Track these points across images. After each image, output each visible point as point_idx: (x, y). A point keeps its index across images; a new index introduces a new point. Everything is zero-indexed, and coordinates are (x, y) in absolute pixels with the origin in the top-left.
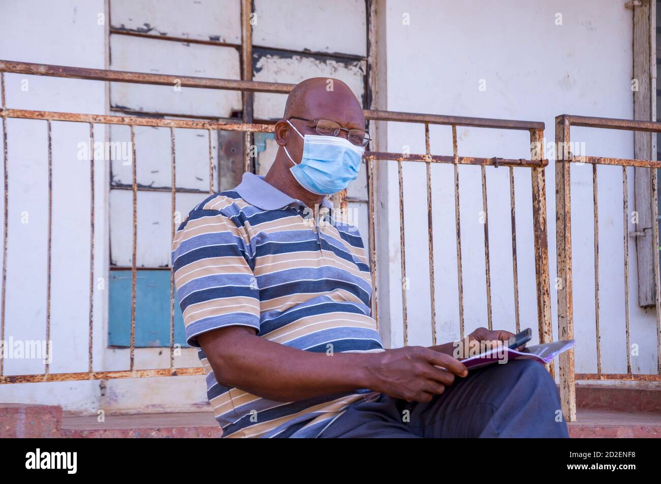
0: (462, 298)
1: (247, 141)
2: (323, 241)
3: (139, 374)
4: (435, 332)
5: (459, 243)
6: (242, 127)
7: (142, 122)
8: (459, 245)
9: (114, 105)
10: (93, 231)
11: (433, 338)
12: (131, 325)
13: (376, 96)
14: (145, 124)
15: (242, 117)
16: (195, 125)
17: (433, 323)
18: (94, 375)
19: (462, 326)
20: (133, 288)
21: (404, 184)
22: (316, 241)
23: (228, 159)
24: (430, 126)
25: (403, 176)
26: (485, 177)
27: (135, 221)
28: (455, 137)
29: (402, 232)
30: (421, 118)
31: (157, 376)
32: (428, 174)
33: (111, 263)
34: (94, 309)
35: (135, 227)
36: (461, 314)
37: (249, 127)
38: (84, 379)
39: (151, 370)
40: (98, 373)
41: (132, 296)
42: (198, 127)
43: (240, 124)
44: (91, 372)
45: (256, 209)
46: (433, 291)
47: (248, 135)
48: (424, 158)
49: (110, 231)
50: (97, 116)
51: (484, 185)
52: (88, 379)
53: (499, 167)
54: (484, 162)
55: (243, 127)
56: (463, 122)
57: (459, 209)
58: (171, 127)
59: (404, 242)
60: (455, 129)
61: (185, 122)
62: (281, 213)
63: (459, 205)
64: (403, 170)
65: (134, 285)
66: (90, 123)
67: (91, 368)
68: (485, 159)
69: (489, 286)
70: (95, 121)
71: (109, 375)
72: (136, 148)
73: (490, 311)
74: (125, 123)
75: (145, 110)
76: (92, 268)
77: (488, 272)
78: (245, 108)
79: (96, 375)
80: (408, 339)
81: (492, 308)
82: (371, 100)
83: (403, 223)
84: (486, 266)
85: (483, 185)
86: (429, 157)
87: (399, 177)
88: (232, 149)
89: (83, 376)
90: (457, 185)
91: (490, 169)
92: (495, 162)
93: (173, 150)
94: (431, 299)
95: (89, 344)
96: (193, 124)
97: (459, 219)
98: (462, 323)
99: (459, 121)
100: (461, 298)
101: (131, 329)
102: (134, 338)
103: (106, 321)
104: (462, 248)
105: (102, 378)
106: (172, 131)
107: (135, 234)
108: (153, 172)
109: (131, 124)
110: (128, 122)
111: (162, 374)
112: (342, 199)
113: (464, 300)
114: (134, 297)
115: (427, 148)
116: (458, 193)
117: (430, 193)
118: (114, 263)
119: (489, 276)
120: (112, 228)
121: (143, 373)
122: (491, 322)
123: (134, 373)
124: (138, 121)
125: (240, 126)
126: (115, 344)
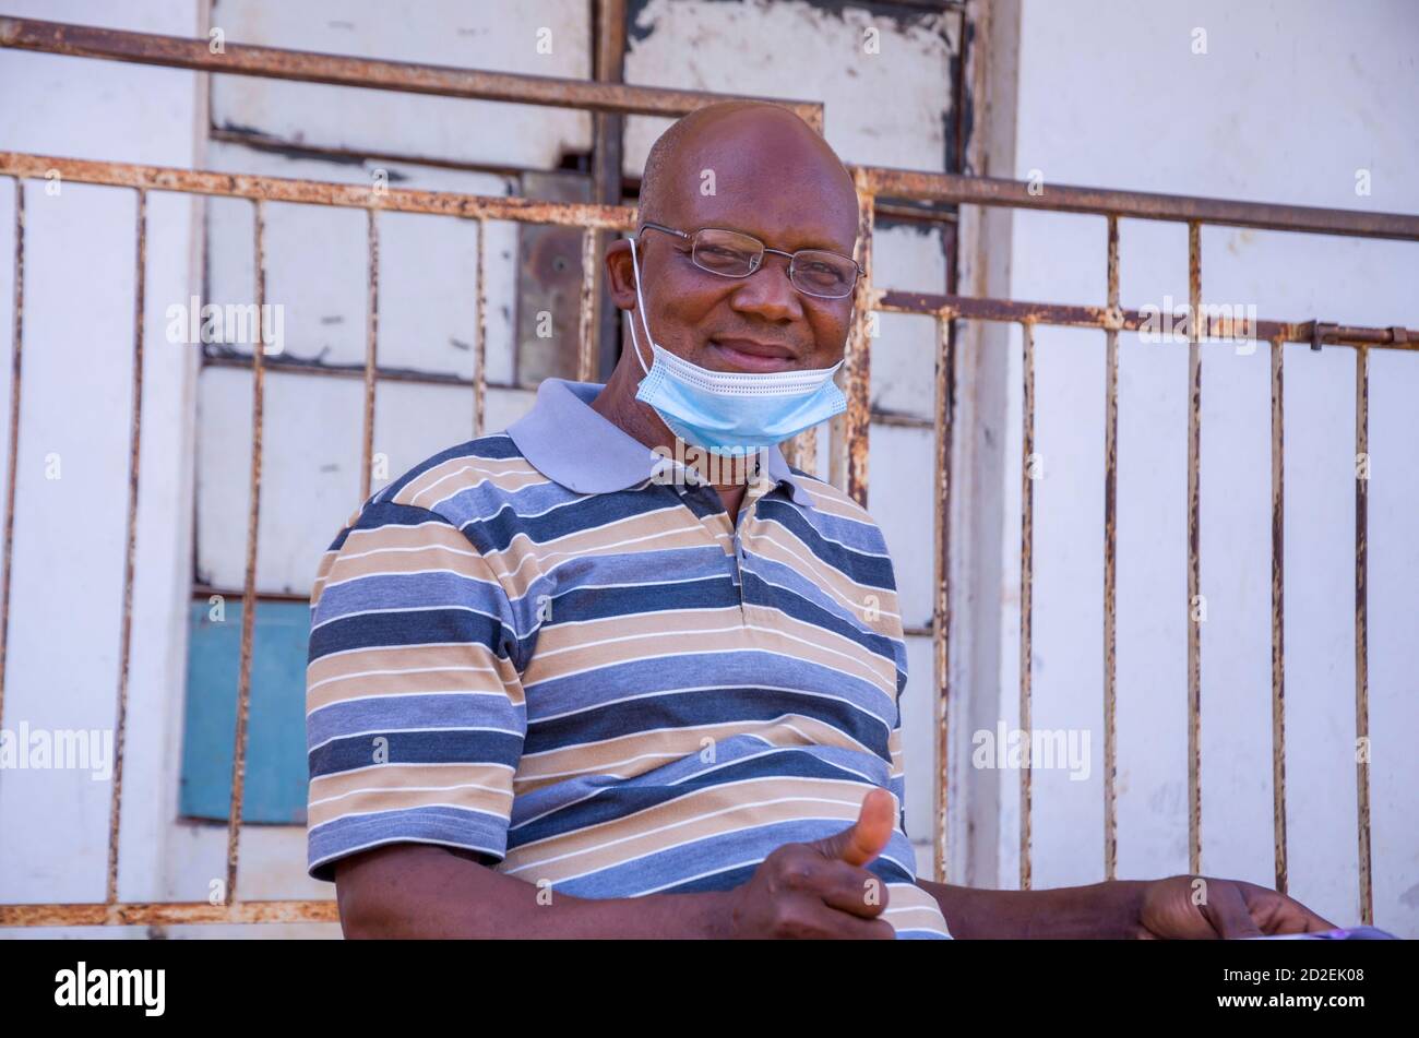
0: (1198, 727)
1: (588, 254)
2: (747, 577)
3: (251, 912)
4: (1114, 824)
5: (1196, 567)
6: (574, 215)
7: (285, 191)
8: (1193, 574)
9: (220, 122)
10: (135, 500)
11: (1107, 841)
12: (234, 773)
13: (983, 118)
14: (295, 196)
15: (590, 170)
16: (438, 203)
17: (1110, 798)
18: (121, 913)
19: (1195, 808)
20: (244, 667)
21: (1038, 391)
22: (729, 579)
23: (545, 290)
24: (1124, 224)
25: (1037, 367)
26: (1280, 377)
27: (257, 475)
28: (1195, 258)
29: (1027, 530)
30: (1096, 201)
31: (301, 919)
32: (1112, 365)
33: (197, 578)
34: (129, 723)
35: (257, 490)
36: (1194, 773)
37: (593, 216)
38: (91, 923)
39: (284, 902)
40: (131, 907)
41: (239, 687)
42: (448, 209)
43: (568, 207)
44: (111, 901)
45: (557, 491)
46: (1113, 704)
47: (589, 237)
48: (1101, 318)
49: (197, 486)
50: (159, 170)
51: (1277, 401)
52: (102, 923)
53: (1325, 348)
54: (1279, 333)
55: (577, 212)
56: (1223, 214)
57: (1198, 467)
58: (369, 210)
59: (1030, 559)
60: (1198, 235)
61: (409, 196)
62: (631, 501)
63: (1197, 456)
64: (1038, 352)
65: (246, 657)
66: (137, 189)
67: (113, 890)
68: (1284, 325)
69: (1281, 695)
70: (151, 185)
71: (167, 912)
72: (267, 264)
73: (1279, 768)
74: (236, 192)
75: (312, 140)
76: (127, 606)
77: (1277, 655)
78: (600, 142)
79: (127, 913)
80: (1033, 839)
81: (1287, 762)
82: (970, 128)
83: (1030, 503)
84: (1274, 637)
85: (1274, 400)
86: (1115, 316)
87: (1025, 371)
88: (559, 259)
89: (90, 912)
90: (1196, 399)
91: (1296, 354)
92: (1314, 335)
93: (373, 273)
94: (1106, 726)
95: (111, 821)
96: (432, 201)
97: (1196, 497)
98: (1195, 800)
99: (1209, 213)
100: (1194, 729)
101: (233, 782)
102: (239, 808)
103: (177, 745)
104: (1202, 580)
105: (143, 920)
106: (371, 221)
107: (256, 512)
108: (328, 321)
109: (257, 195)
110: (248, 191)
111: (315, 915)
112: (855, 430)
113: (1203, 735)
114: (246, 691)
115: (1110, 289)
116: (1197, 422)
117: (1115, 421)
118: (204, 577)
119: (1281, 666)
120: (205, 477)
121: (262, 911)
122: (1283, 802)
123: (235, 909)
124: (275, 190)
125: (568, 212)
126: (199, 812)
